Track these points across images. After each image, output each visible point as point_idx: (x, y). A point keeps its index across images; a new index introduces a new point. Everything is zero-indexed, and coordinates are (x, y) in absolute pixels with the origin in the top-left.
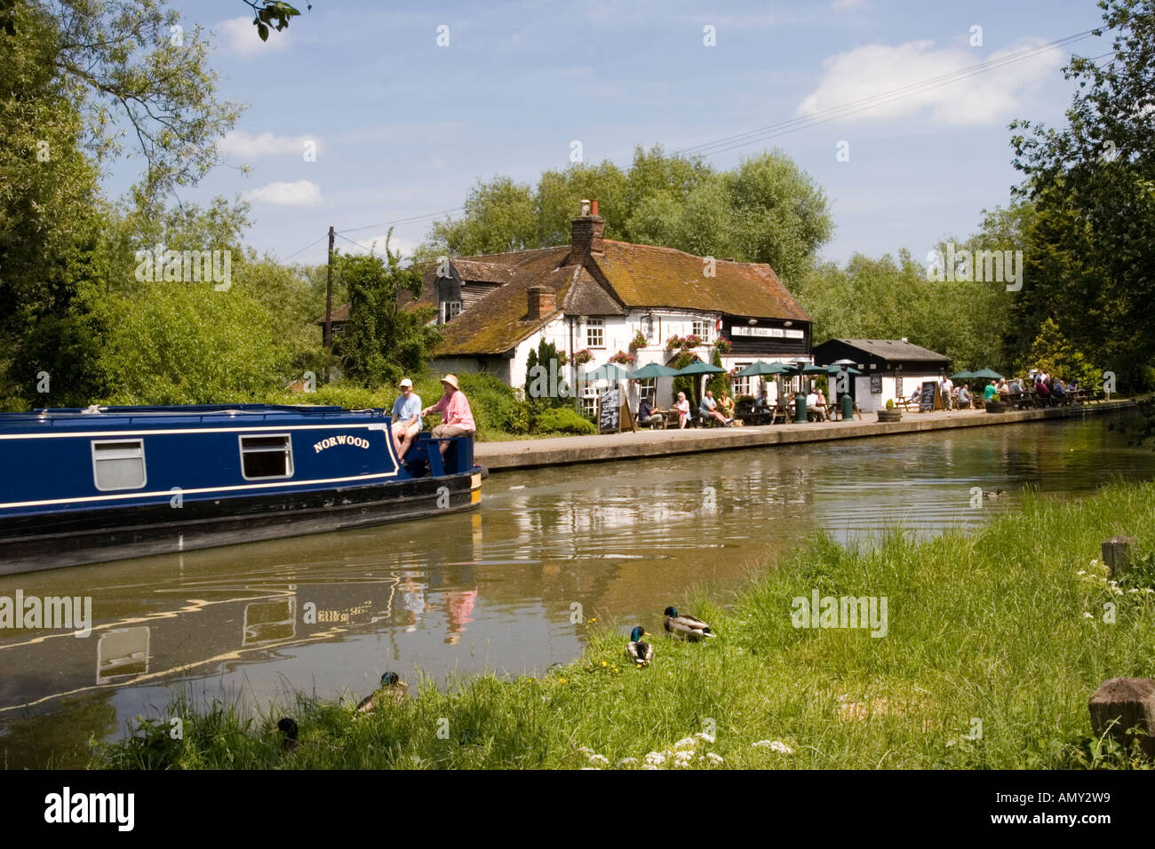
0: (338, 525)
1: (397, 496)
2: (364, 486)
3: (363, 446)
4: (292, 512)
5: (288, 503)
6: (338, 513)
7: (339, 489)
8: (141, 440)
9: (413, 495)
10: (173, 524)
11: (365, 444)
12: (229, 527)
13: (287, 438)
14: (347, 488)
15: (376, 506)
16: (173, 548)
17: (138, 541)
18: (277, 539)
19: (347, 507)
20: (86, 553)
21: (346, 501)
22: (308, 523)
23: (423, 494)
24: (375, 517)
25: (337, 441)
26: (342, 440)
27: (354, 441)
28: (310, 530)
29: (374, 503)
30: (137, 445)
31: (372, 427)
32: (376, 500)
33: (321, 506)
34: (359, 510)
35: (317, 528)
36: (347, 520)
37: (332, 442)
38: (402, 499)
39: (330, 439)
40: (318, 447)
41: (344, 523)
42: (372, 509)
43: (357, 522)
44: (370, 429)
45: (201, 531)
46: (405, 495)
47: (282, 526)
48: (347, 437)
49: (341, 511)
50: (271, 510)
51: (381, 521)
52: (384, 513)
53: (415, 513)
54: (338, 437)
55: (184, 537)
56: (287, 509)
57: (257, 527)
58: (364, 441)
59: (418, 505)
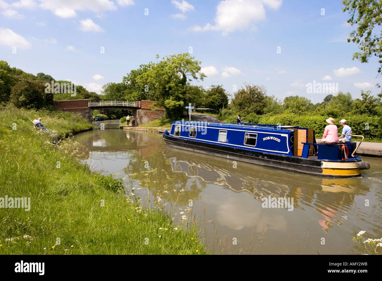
0: (263, 164)
1: (283, 160)
2: (272, 154)
3: (278, 141)
4: (250, 156)
5: (250, 153)
6: (264, 161)
7: (264, 153)
8: (227, 131)
9: (290, 162)
10: (226, 151)
11: (279, 140)
12: (237, 156)
13: (256, 135)
14: (266, 153)
15: (275, 162)
16: (226, 157)
17: (221, 154)
18: (248, 163)
19: (266, 159)
20: (214, 153)
21: (265, 157)
22: (256, 161)
23: (293, 162)
24: (275, 165)
25: (270, 138)
26: (272, 138)
27: (275, 139)
28: (255, 163)
29: (274, 160)
30: (226, 132)
31: (283, 135)
32: (275, 159)
33: (259, 157)
34: (270, 161)
35: (257, 163)
36: (266, 163)
37: (268, 138)
38: (285, 162)
39: (268, 137)
40: (264, 139)
41: (265, 164)
42: (274, 162)
43: (269, 165)
44: (282, 135)
45: (232, 155)
46: (286, 161)
47: (248, 160)
48: (274, 137)
49: (264, 160)
50: (246, 154)
51: (277, 168)
52: (278, 165)
53: (291, 169)
54: (271, 137)
55: (229, 155)
56: (250, 155)
57: (243, 158)
58: (279, 139)
59: (292, 166)
